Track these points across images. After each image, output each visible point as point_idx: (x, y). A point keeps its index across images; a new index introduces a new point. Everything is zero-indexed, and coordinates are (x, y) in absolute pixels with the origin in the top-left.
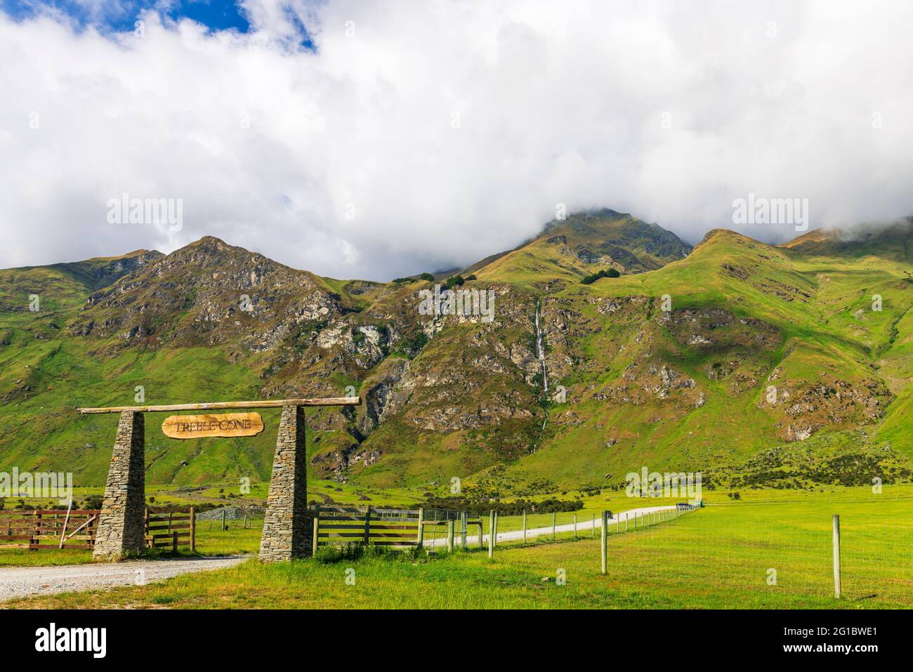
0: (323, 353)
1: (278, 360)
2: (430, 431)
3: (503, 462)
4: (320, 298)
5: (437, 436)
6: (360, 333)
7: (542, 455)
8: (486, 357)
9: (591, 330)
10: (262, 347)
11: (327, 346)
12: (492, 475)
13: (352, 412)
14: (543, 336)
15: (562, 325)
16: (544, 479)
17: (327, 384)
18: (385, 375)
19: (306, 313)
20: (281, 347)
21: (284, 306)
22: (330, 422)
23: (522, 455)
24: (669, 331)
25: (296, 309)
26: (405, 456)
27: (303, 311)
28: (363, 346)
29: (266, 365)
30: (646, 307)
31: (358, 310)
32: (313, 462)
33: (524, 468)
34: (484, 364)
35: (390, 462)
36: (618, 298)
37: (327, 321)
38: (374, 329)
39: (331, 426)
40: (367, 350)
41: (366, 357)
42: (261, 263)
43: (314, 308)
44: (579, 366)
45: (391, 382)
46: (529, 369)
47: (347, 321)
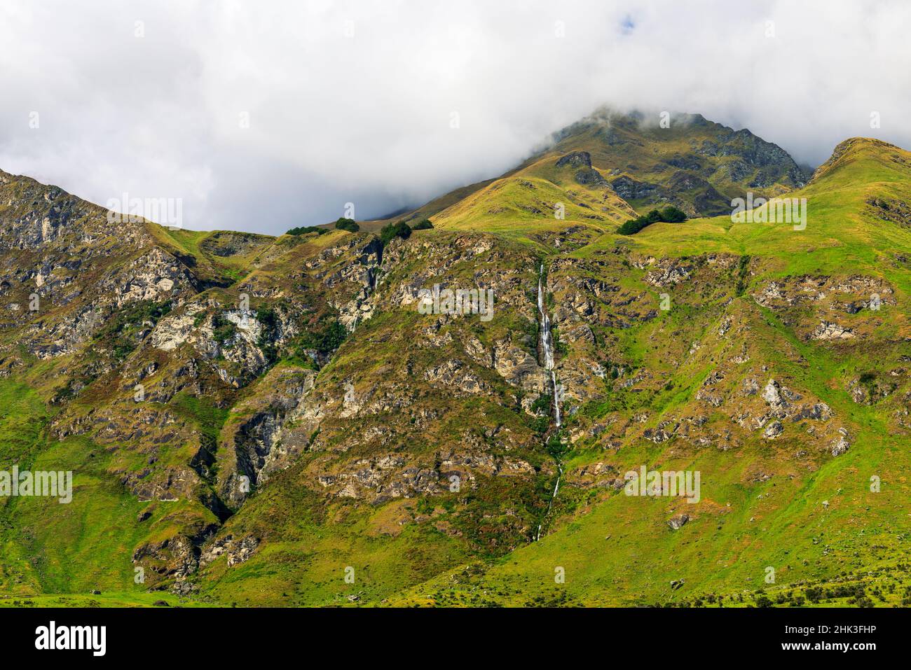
0: (161, 360)
1: (83, 372)
2: (348, 501)
3: (481, 558)
4: (159, 262)
5: (361, 509)
6: (227, 322)
7: (552, 544)
8: (450, 365)
9: (637, 315)
10: (56, 349)
11: (169, 346)
12: (461, 582)
13: (209, 464)
14: (551, 326)
15: (585, 306)
16: (557, 590)
17: (167, 415)
18: (270, 398)
19: (136, 289)
20: (89, 349)
21: (96, 277)
22: (170, 483)
23: (516, 545)
24: (778, 317)
25: (118, 282)
26: (302, 547)
27: (128, 285)
28: (231, 347)
29: (61, 382)
30: (735, 273)
31: (226, 284)
32: (136, 557)
33: (520, 570)
34: (446, 377)
35: (276, 557)
36: (685, 258)
37: (171, 303)
38: (252, 316)
39: (171, 490)
40: (239, 352)
41: (238, 366)
42: (60, 204)
43: (148, 280)
44: (618, 381)
45: (280, 410)
46: (527, 385)
47: (204, 301)
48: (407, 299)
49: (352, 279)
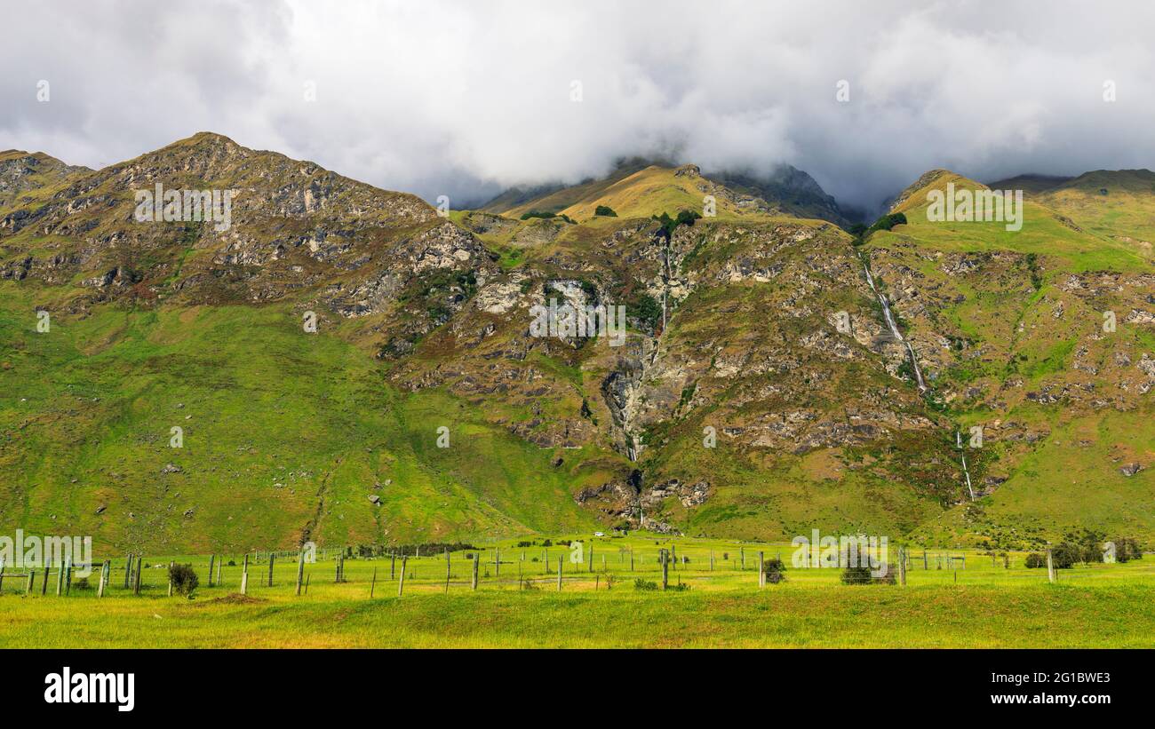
0: (496, 321)
1: (403, 330)
2: (767, 450)
4: (453, 235)
5: (786, 457)
6: (554, 290)
8: (821, 334)
9: (949, 298)
10: (361, 309)
14: (890, 304)
15: (912, 289)
18: (614, 358)
19: (431, 258)
20: (399, 310)
21: (382, 245)
22: (568, 433)
25: (411, 251)
26: (756, 490)
27: (423, 254)
30: (1024, 268)
34: (820, 344)
36: (971, 254)
37: (473, 271)
38: (577, 286)
39: (570, 439)
42: (320, 178)
43: (443, 250)
44: (963, 351)
45: (629, 370)
46: (888, 353)
47: (528, 271)
48: (736, 277)
49: (650, 258)
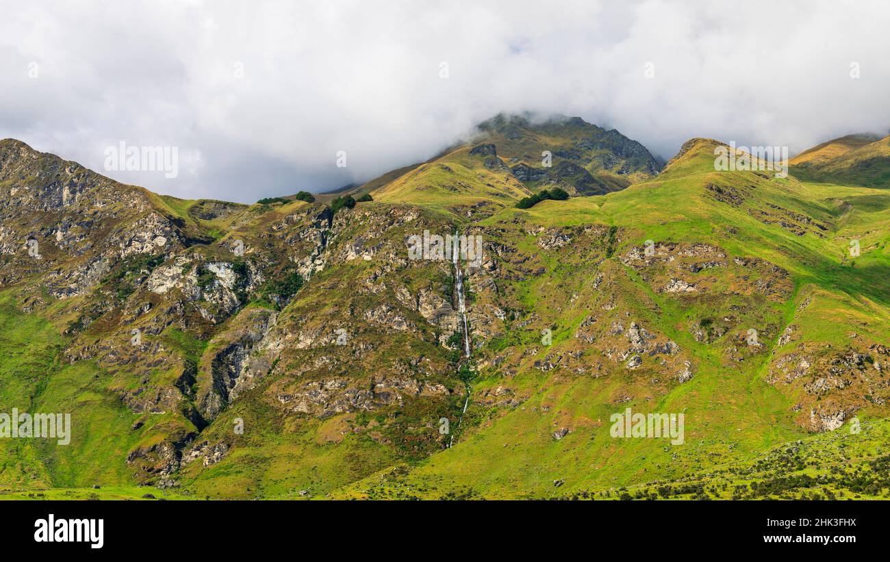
0: (155, 301)
1: (91, 309)
2: (302, 414)
3: (406, 461)
4: (156, 223)
5: (312, 421)
6: (208, 272)
7: (462, 451)
8: (384, 308)
9: (530, 271)
10: (70, 291)
11: (161, 290)
12: (389, 480)
13: (191, 385)
14: (464, 279)
15: (490, 264)
16: (465, 487)
17: (158, 345)
18: (241, 332)
19: (136, 244)
20: (97, 292)
21: (104, 235)
22: (159, 399)
23: (433, 451)
24: (638, 274)
25: (122, 238)
26: (264, 452)
27: (130, 241)
28: (212, 291)
29: (74, 317)
30: (606, 240)
31: (208, 241)
32: (129, 459)
33: (436, 471)
34: (380, 318)
35: (242, 459)
36: (567, 228)
37: (164, 255)
38: (228, 267)
39: (160, 404)
40: (217, 296)
41: (216, 307)
42: (78, 176)
43: (146, 237)
44: (515, 322)
45: (249, 342)
46: (444, 325)
47: (191, 255)
48: (352, 256)
49: (308, 239)
